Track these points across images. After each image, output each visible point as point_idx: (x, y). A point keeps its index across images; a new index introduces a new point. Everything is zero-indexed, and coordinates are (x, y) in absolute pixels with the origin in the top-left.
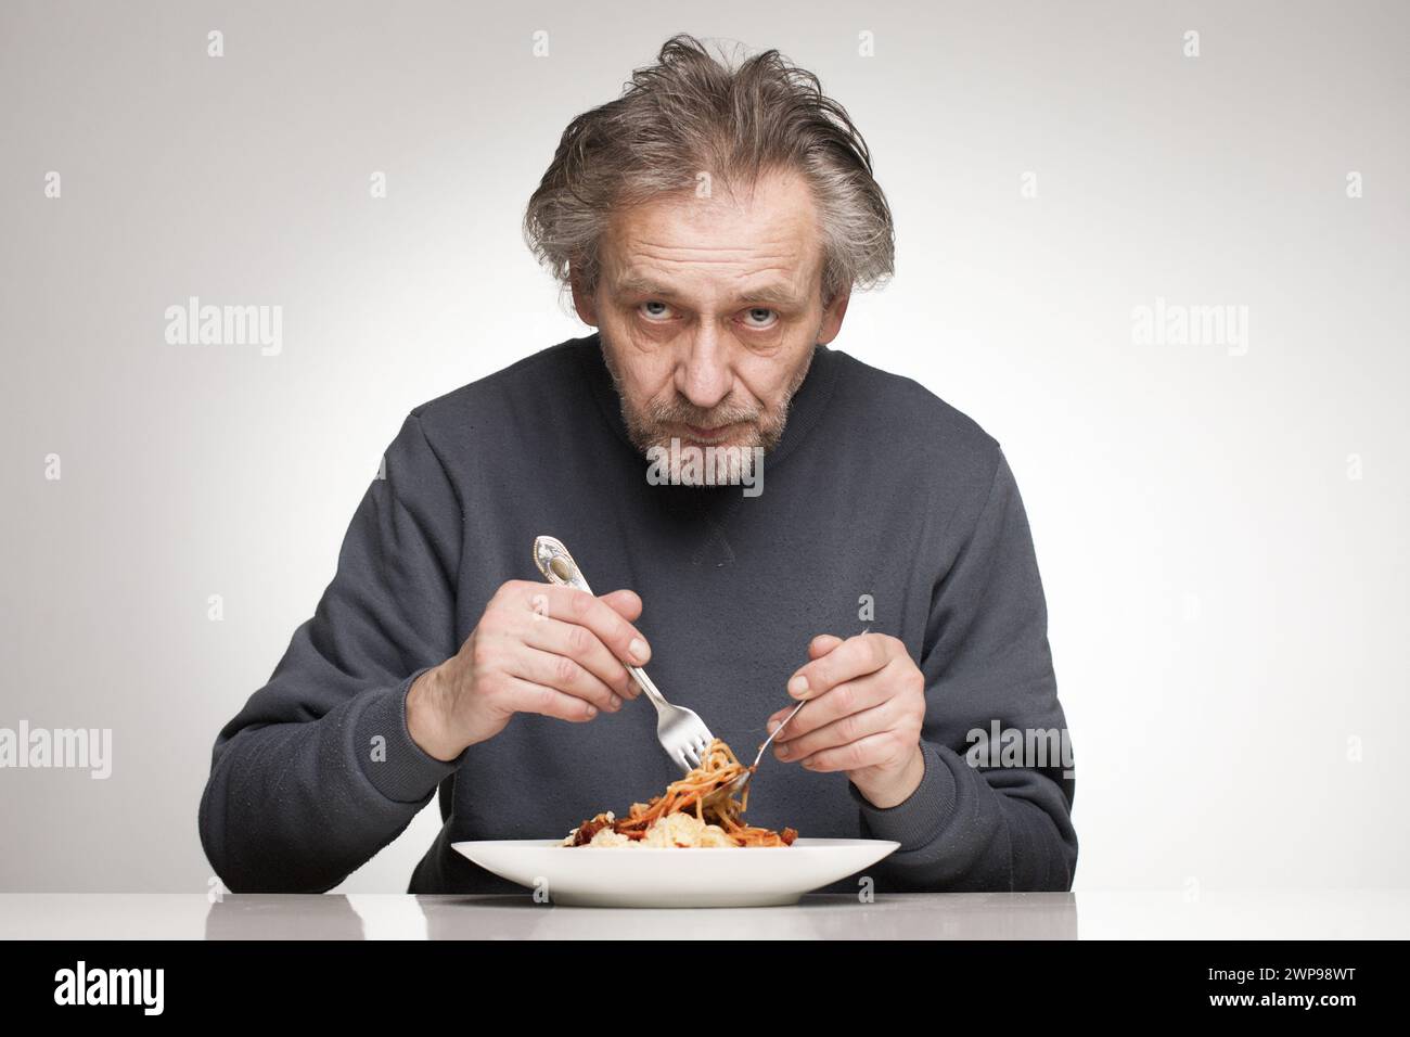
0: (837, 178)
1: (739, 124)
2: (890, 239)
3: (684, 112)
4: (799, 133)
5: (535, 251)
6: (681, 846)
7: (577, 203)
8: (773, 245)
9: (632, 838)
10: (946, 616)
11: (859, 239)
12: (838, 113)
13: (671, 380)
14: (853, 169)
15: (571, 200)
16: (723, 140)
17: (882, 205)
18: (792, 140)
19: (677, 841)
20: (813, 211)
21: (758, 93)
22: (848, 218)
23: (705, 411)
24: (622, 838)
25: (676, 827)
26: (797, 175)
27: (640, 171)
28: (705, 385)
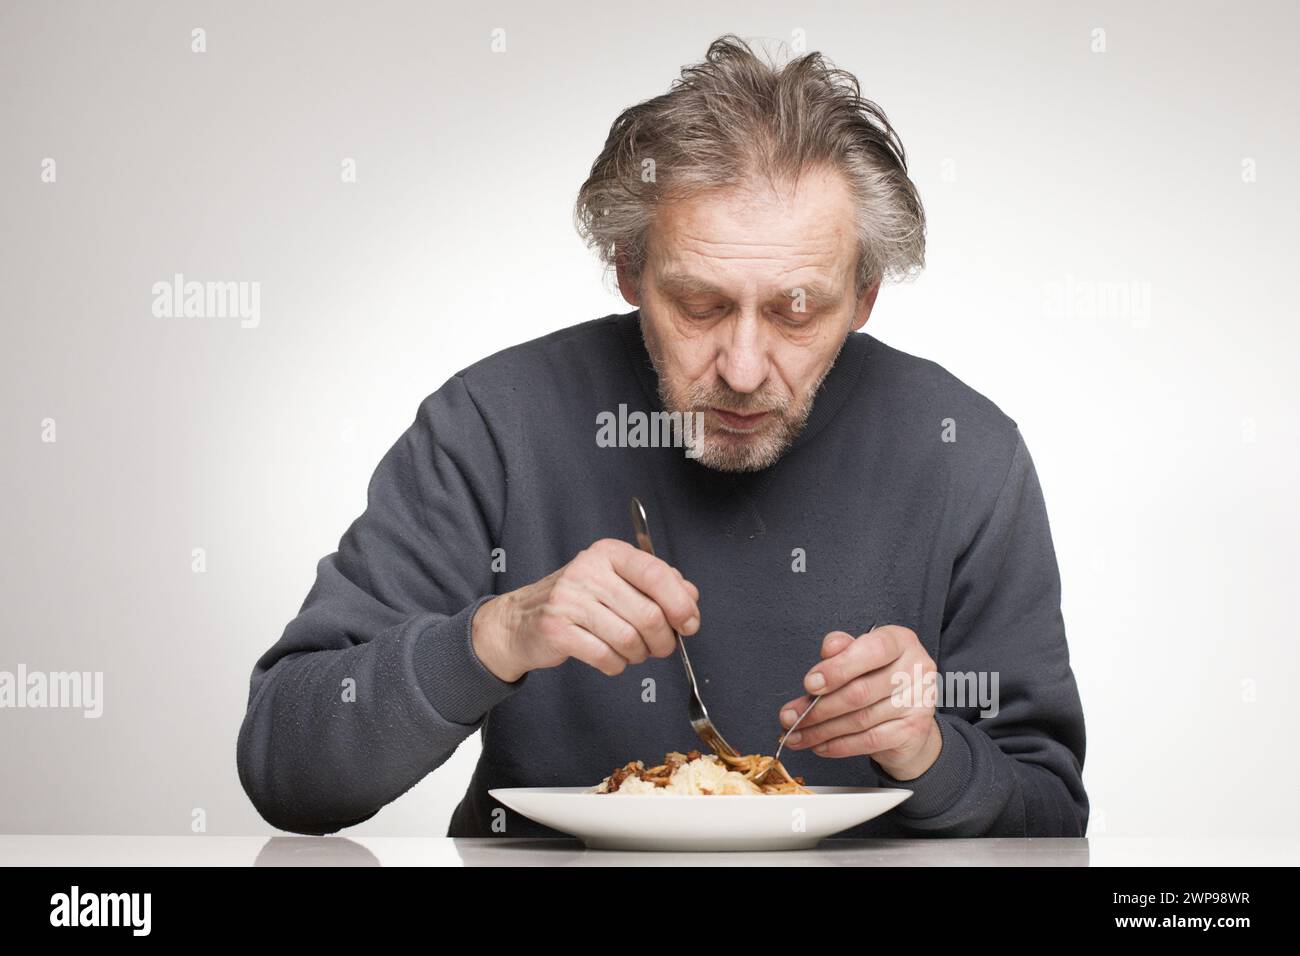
0: (875, 178)
1: (783, 124)
2: (922, 236)
3: (732, 112)
4: (840, 132)
5: (584, 237)
6: (706, 792)
7: (626, 195)
8: (813, 241)
9: (658, 785)
10: (966, 589)
11: (893, 236)
12: (877, 114)
13: (712, 367)
14: (890, 169)
15: (621, 191)
16: (768, 139)
17: (916, 202)
18: (834, 137)
19: (702, 786)
20: (850, 207)
21: (802, 96)
22: (884, 216)
23: (743, 397)
24: (649, 786)
25: (700, 774)
26: (836, 173)
27: (687, 167)
28: (745, 371)
